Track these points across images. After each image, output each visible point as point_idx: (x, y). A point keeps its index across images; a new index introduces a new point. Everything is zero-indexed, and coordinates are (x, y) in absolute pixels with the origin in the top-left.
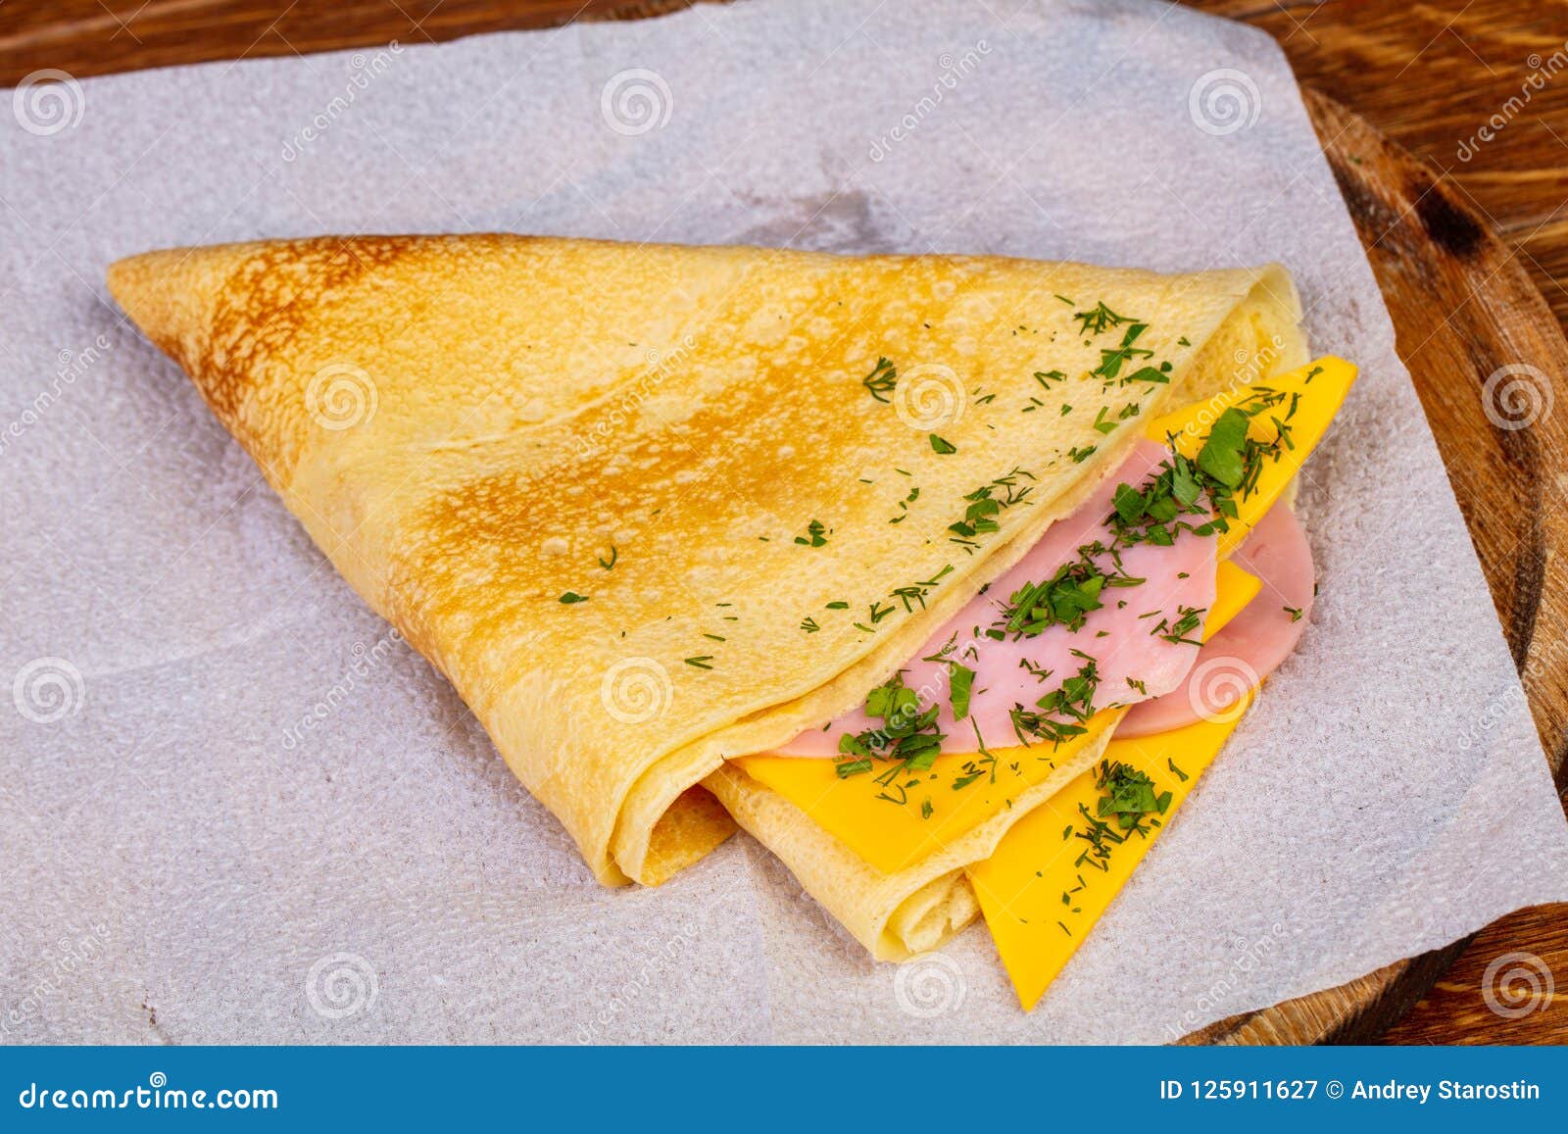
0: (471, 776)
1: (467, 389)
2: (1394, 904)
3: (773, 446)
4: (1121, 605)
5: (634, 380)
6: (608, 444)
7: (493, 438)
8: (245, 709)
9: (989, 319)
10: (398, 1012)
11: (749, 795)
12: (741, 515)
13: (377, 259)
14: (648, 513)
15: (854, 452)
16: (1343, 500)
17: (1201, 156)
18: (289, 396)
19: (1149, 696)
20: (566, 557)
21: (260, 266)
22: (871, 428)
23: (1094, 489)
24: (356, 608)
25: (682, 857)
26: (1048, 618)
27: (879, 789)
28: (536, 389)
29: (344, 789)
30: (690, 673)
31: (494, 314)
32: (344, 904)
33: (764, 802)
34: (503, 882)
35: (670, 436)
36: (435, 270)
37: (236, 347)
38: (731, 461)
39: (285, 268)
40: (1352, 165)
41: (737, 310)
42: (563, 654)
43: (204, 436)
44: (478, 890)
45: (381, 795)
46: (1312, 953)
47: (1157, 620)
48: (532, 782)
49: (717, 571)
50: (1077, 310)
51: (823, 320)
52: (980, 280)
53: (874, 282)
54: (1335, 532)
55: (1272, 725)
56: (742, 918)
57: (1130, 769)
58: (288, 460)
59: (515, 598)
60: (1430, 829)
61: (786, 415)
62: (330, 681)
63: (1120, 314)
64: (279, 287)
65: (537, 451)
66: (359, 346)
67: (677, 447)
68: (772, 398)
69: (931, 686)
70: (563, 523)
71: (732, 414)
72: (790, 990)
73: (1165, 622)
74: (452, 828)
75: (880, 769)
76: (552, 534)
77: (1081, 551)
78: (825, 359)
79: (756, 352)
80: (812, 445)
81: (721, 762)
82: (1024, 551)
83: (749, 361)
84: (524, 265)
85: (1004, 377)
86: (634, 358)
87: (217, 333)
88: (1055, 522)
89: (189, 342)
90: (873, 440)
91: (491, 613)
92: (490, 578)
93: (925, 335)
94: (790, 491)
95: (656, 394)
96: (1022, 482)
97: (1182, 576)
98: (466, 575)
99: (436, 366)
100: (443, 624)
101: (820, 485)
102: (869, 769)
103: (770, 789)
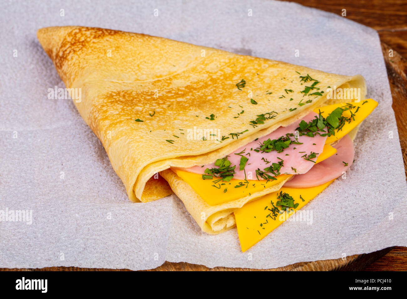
0: (101, 168)
1: (125, 69)
2: (357, 241)
3: (206, 96)
4: (294, 148)
5: (172, 75)
6: (161, 88)
7: (129, 82)
8: (45, 144)
9: (276, 75)
10: (63, 222)
11: (177, 181)
12: (193, 110)
13: (110, 34)
14: (167, 106)
15: (229, 100)
16: (367, 142)
17: (348, 54)
18: (77, 63)
19: (297, 173)
20: (140, 112)
21: (77, 31)
22: (235, 95)
23: (295, 121)
24: (82, 124)
25: (154, 197)
26: (273, 149)
27: (213, 184)
28: (144, 73)
29: (66, 168)
30: (167, 144)
31: (138, 52)
32: (57, 194)
33: (180, 183)
34: (103, 196)
35: (179, 90)
36: (124, 39)
37: (66, 50)
38: (193, 98)
39: (84, 32)
40: (391, 62)
41: (206, 62)
42: (132, 133)
43: (54, 79)
44: (95, 197)
45: (75, 170)
46: (330, 250)
47: (304, 154)
48: (116, 169)
49: (182, 122)
50: (301, 76)
51: (229, 69)
52: (276, 65)
53: (245, 61)
54: (363, 149)
55: (332, 192)
56: (167, 213)
57: (288, 195)
59: (123, 118)
60: (372, 225)
61: (212, 89)
62: (69, 140)
63: (313, 78)
64: (81, 37)
65: (140, 87)
66: (99, 54)
67: (180, 93)
68: (210, 85)
69: (235, 161)
70: (142, 104)
71: (197, 87)
72: (176, 234)
73: (306, 155)
74: (93, 181)
75: (215, 179)
76: (138, 106)
77: (287, 135)
78: (227, 78)
79: (208, 74)
80: (217, 97)
81: (169, 167)
82: (270, 132)
83: (206, 75)
84: (149, 41)
85: (276, 89)
86: (174, 69)
87: (62, 47)
88: (281, 127)
89: (54, 50)
90: (235, 98)
91: (116, 121)
92: (118, 113)
93: (257, 76)
94: (208, 107)
95: (177, 79)
96: (275, 114)
97: (314, 144)
98: (111, 111)
99: (118, 62)
100: (102, 123)
101: (217, 106)
102: (212, 179)
103: (183, 180)
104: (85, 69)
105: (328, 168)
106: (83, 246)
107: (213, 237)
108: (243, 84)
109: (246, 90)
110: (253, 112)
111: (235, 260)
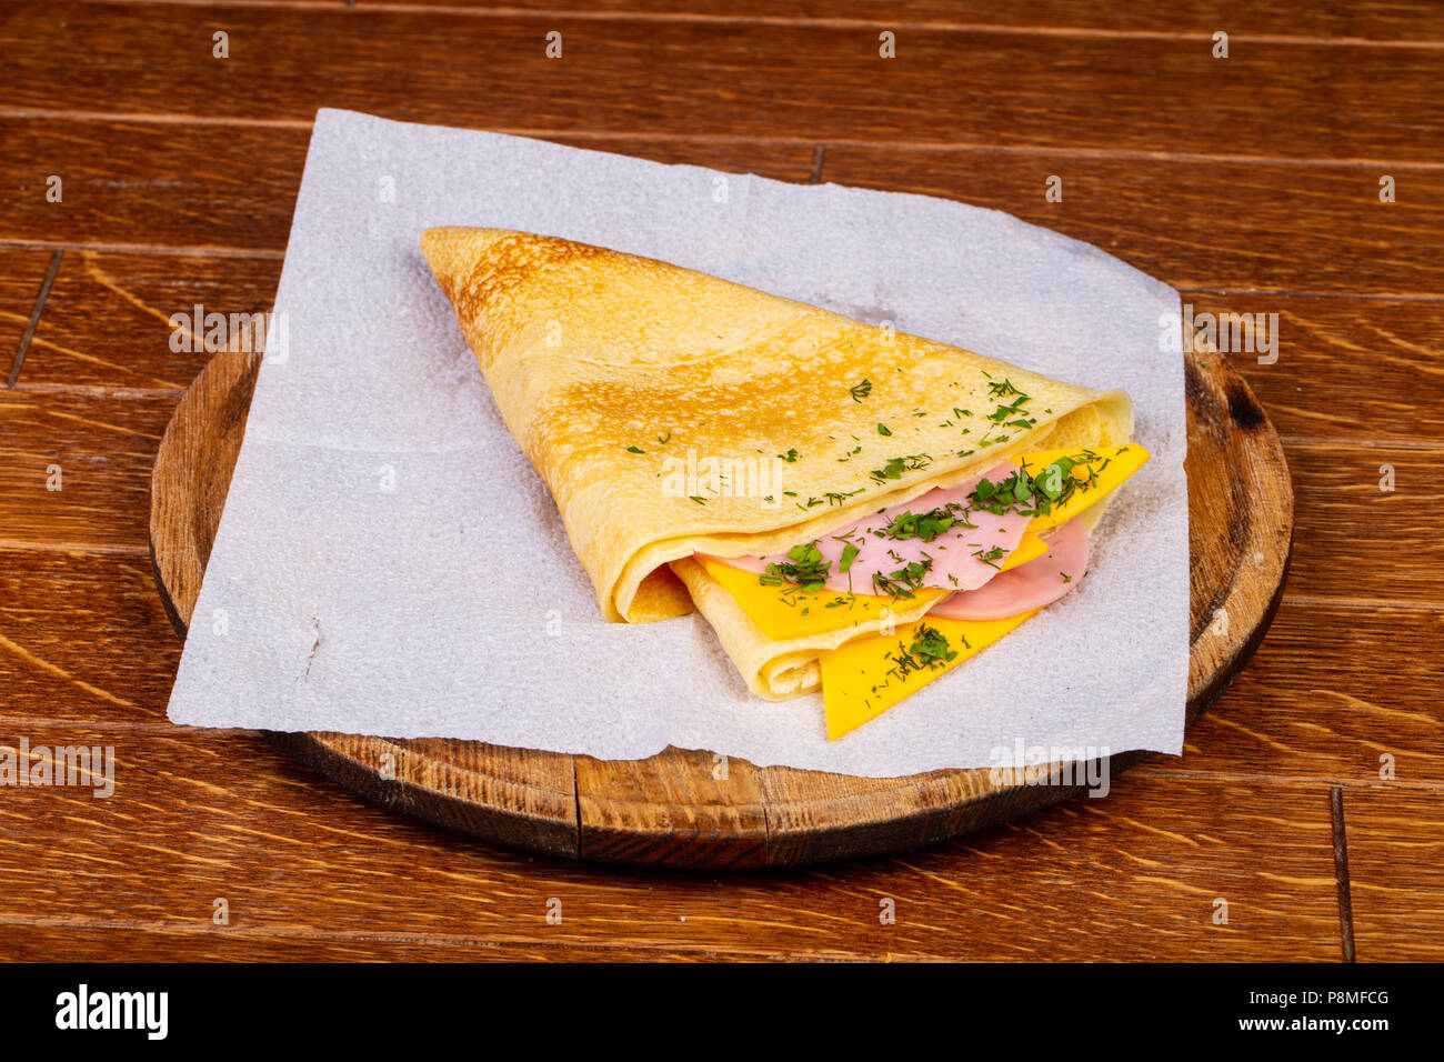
0: (546, 546)
1: (613, 336)
3: (784, 409)
4: (959, 536)
5: (714, 357)
6: (687, 385)
7: (619, 364)
8: (426, 485)
9: (939, 375)
10: (461, 650)
11: (705, 584)
12: (752, 437)
13: (584, 254)
14: (697, 424)
15: (831, 423)
16: (1121, 535)
17: (1108, 339)
18: (507, 315)
19: (959, 588)
20: (639, 431)
21: (513, 242)
22: (846, 413)
23: (968, 479)
24: (508, 448)
25: (656, 616)
26: (913, 533)
27: (782, 596)
28: (654, 347)
29: (469, 539)
30: (691, 503)
31: (643, 300)
32: (448, 593)
33: (711, 590)
35: (725, 390)
36: (615, 269)
37: (484, 283)
38: (756, 411)
39: (527, 246)
40: (1199, 367)
41: (789, 335)
42: (620, 475)
43: (450, 343)
45: (490, 546)
47: (978, 549)
48: (578, 548)
50: (991, 381)
51: (839, 353)
52: (941, 354)
54: (1110, 550)
55: (1031, 633)
56: (679, 650)
57: (937, 632)
58: (494, 350)
59: (601, 443)
60: (1104, 706)
61: (798, 396)
62: (480, 481)
63: (1017, 389)
64: (521, 256)
65: (643, 377)
66: (557, 297)
67: (727, 397)
68: (793, 386)
69: (832, 552)
70: (643, 415)
71: (766, 388)
72: (694, 693)
73: (982, 551)
74: (526, 571)
75: (786, 586)
76: (636, 419)
77: (946, 506)
78: (833, 373)
79: (793, 360)
80: (807, 414)
81: (692, 553)
82: (913, 497)
84: (670, 278)
85: (935, 406)
86: (719, 345)
87: (476, 274)
88: (937, 488)
89: (458, 280)
90: (844, 419)
91: (585, 448)
92: (591, 430)
93: (897, 374)
94: (785, 432)
95: (724, 367)
96: (927, 460)
97: (1001, 530)
98: (579, 426)
99: (599, 319)
100: (555, 449)
101: (804, 434)
102: (779, 585)
103: (718, 582)
104: (527, 327)
105: (1028, 584)
106: (499, 701)
107: (772, 706)
108: (864, 390)
109: (869, 403)
110: (881, 452)
111: (811, 754)
